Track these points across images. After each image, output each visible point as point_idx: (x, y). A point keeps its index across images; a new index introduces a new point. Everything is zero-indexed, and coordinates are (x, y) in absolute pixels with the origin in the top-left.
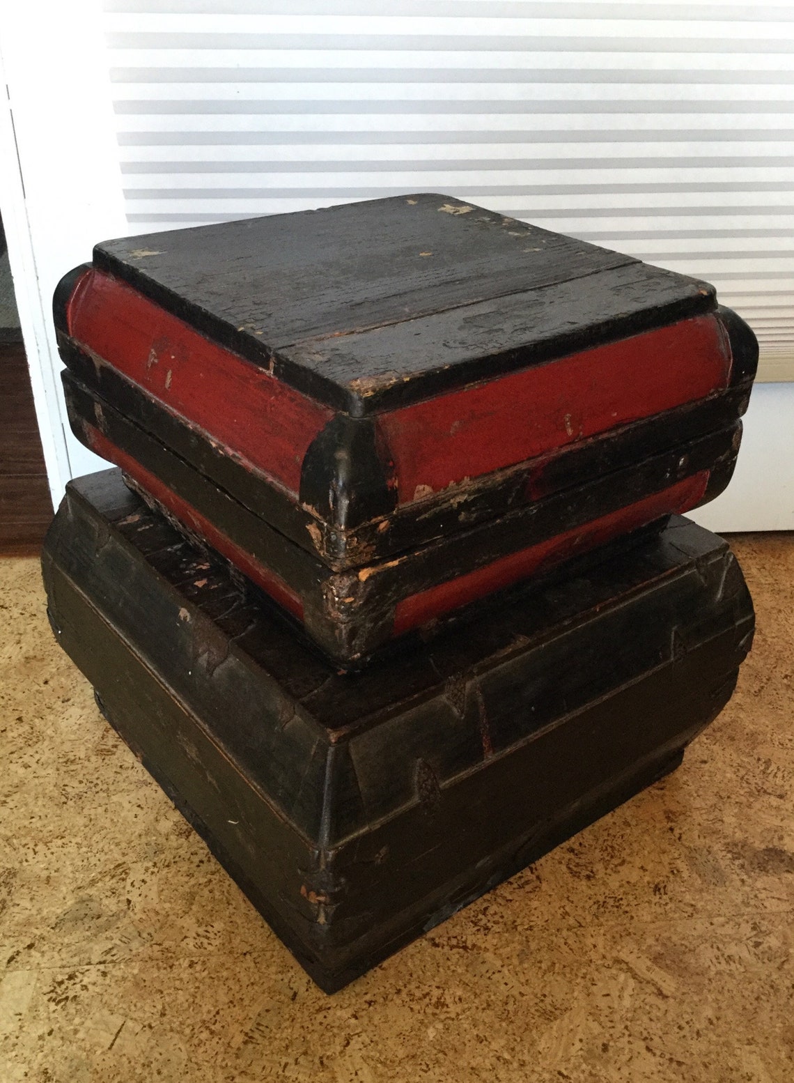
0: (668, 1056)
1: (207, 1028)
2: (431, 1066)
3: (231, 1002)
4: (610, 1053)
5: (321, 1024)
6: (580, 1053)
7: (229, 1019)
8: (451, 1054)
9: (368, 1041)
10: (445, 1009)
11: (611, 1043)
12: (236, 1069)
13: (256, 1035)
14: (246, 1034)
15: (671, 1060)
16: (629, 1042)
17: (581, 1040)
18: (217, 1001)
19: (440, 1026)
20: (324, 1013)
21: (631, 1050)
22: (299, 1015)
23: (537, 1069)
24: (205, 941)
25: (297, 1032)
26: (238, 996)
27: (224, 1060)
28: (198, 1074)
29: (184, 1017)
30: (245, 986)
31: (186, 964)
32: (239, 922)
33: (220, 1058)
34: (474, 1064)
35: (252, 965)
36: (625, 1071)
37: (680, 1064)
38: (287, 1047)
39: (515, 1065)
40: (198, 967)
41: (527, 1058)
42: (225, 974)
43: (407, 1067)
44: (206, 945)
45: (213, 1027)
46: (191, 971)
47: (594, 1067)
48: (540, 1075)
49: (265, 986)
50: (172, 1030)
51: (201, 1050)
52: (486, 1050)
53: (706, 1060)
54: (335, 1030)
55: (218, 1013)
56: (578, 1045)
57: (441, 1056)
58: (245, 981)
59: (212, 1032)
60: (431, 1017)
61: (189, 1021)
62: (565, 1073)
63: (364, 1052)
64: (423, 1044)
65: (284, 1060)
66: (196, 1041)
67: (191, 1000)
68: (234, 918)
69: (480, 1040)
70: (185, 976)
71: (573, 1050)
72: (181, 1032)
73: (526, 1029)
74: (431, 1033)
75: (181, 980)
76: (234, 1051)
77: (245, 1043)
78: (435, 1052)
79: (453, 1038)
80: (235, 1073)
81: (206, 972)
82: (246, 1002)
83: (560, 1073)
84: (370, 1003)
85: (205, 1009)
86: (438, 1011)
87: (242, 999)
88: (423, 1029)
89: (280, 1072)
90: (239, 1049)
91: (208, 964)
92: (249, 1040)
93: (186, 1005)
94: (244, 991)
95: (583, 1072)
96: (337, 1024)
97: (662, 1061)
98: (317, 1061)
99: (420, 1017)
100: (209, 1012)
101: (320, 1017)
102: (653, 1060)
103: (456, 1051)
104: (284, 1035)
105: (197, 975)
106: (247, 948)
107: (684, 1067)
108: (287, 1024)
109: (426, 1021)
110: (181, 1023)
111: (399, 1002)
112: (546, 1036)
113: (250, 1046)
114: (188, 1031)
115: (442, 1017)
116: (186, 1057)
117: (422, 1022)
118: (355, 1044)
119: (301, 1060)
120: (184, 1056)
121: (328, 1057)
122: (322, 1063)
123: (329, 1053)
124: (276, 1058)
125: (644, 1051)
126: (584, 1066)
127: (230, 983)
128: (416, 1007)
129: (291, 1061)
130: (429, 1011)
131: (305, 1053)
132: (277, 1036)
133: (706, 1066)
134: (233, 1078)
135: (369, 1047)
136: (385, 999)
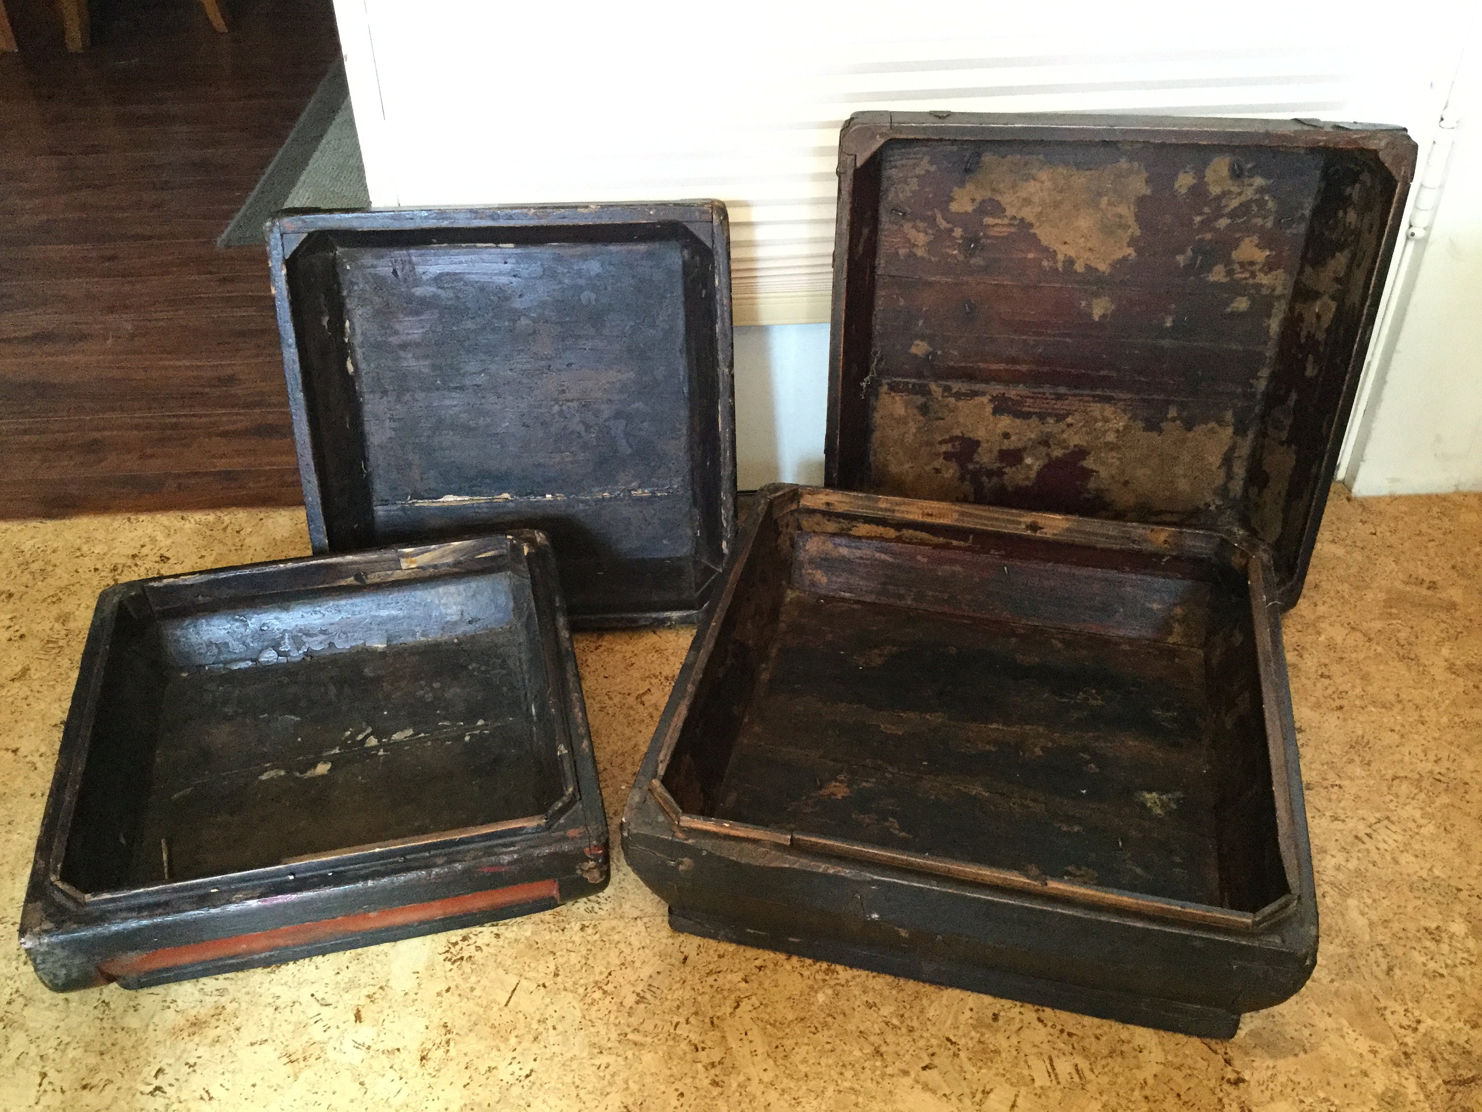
0: (1059, 1027)
1: (600, 988)
2: (820, 1029)
3: (623, 964)
4: (1001, 1022)
5: (711, 986)
6: (970, 1021)
7: (621, 980)
8: (840, 1018)
9: (757, 1004)
10: (835, 975)
11: (1002, 1014)
12: (628, 1026)
13: (648, 995)
14: (638, 995)
15: (1062, 1031)
16: (1020, 1013)
17: (971, 1010)
18: (608, 963)
19: (830, 992)
20: (714, 976)
21: (1022, 1021)
22: (689, 977)
23: (925, 1034)
24: (596, 906)
25: (688, 994)
26: (629, 959)
27: (616, 1018)
28: (592, 1030)
29: (577, 977)
30: (636, 950)
31: (577, 927)
32: (629, 887)
33: (612, 1016)
34: (862, 1028)
35: (643, 929)
36: (1014, 1040)
37: (1070, 1035)
38: (678, 1007)
39: (904, 1030)
40: (590, 931)
41: (915, 1024)
42: (616, 937)
43: (796, 1029)
44: (596, 909)
45: (605, 988)
46: (581, 934)
47: (983, 1035)
48: (928, 1040)
49: (656, 950)
50: (565, 990)
51: (595, 1008)
52: (875, 1015)
53: (1098, 1032)
54: (726, 993)
55: (610, 974)
56: (968, 1013)
57: (829, 1019)
58: (636, 944)
59: (605, 992)
60: (821, 984)
61: (582, 982)
62: (954, 1040)
63: (754, 1014)
64: (813, 1008)
65: (676, 1019)
66: (589, 1000)
67: (584, 961)
68: (623, 884)
69: (869, 1006)
70: (577, 939)
71: (962, 1018)
72: (575, 991)
73: (916, 998)
74: (821, 998)
75: (574, 942)
76: (627, 1009)
77: (637, 1003)
78: (823, 1015)
79: (842, 1004)
80: (628, 1030)
81: (597, 936)
82: (638, 964)
83: (948, 1039)
84: (760, 968)
85: (597, 970)
86: (827, 978)
87: (633, 962)
88: (813, 994)
89: (672, 1031)
90: (631, 1008)
91: (599, 928)
92: (641, 999)
93: (578, 967)
94: (636, 954)
95: (972, 1038)
96: (727, 987)
97: (1052, 1031)
98: (707, 1020)
99: (810, 982)
100: (601, 973)
101: (710, 980)
102: (1044, 1031)
103: (844, 1014)
104: (675, 996)
105: (589, 938)
106: (636, 913)
107: (1075, 1038)
108: (678, 985)
109: (816, 987)
110: (575, 983)
111: (788, 967)
112: (936, 1004)
113: (642, 1006)
114: (581, 991)
115: (832, 983)
116: (580, 1015)
117: (811, 987)
118: (745, 1006)
119: (692, 1020)
120: (578, 1013)
121: (718, 1018)
122: (712, 1023)
123: (718, 1014)
124: (667, 1017)
125: (1036, 1023)
126: (973, 1034)
127: (622, 946)
128: (806, 973)
129: (682, 1020)
130: (819, 977)
131: (696, 1013)
132: (669, 997)
133: (1097, 1038)
134: (626, 1035)
135: (760, 1010)
136: (775, 965)
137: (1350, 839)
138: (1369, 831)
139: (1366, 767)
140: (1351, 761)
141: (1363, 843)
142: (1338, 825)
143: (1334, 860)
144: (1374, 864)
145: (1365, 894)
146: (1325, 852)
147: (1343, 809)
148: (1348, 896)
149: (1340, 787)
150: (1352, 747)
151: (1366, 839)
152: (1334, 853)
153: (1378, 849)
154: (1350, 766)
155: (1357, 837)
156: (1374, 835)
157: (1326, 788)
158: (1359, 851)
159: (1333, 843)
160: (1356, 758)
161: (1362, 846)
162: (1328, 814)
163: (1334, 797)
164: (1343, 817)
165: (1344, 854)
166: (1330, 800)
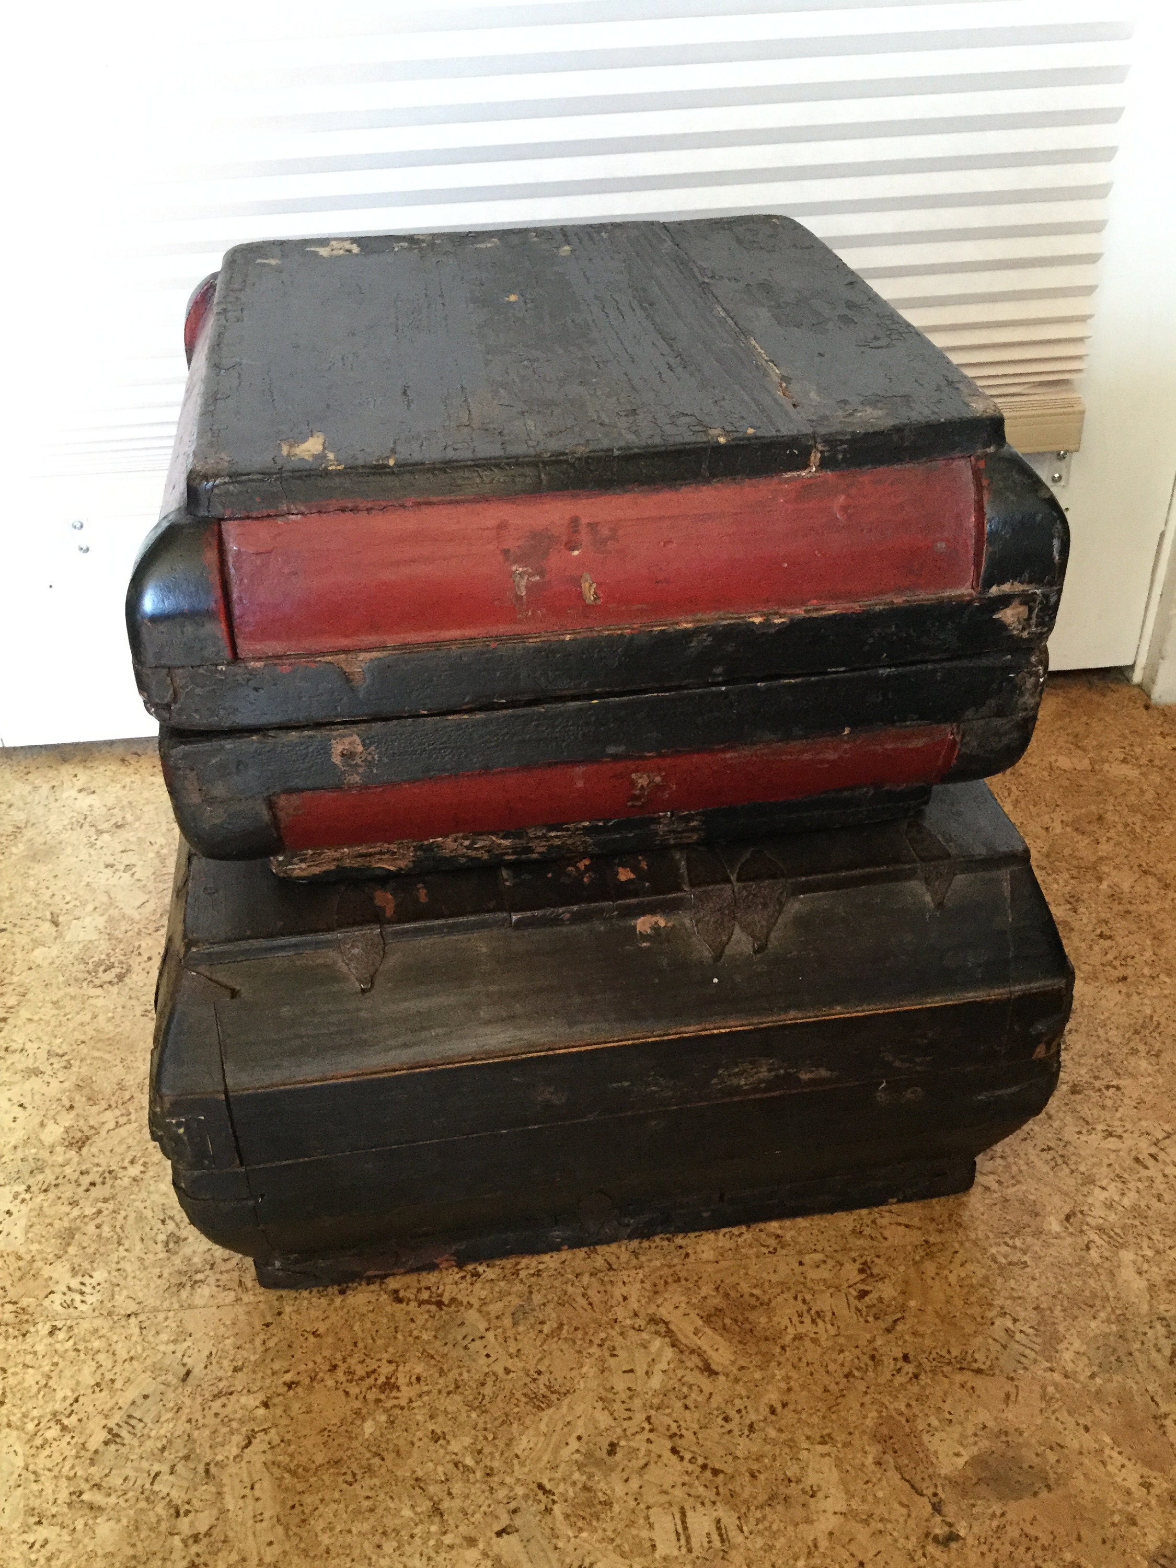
0: (700, 1461)
1: (58, 1422)
2: (358, 1477)
3: (98, 1385)
4: (618, 1457)
5: (216, 1415)
6: (577, 1456)
7: (90, 1409)
8: (390, 1457)
9: (277, 1440)
10: (394, 1393)
11: (623, 1443)
12: (87, 1480)
13: (124, 1433)
14: (110, 1431)
15: (704, 1467)
16: (649, 1441)
17: (579, 1438)
18: (78, 1383)
19: (383, 1418)
20: (223, 1400)
21: (649, 1453)
22: (188, 1402)
23: (508, 1480)
24: (78, 1298)
25: (182, 1427)
26: (108, 1376)
27: (73, 1467)
28: (35, 1487)
29: (30, 1405)
30: (120, 1361)
31: (44, 1329)
32: (129, 1269)
33: (68, 1464)
34: (420, 1473)
35: (137, 1330)
36: (634, 1484)
37: (716, 1472)
38: (163, 1449)
39: (479, 1474)
40: (61, 1335)
41: (496, 1464)
42: (97, 1344)
43: (325, 1477)
44: (77, 1303)
45: (66, 1421)
46: (50, 1340)
47: (591, 1476)
48: (511, 1489)
49: (148, 1362)
50: (9, 1425)
51: (47, 1452)
52: (442, 1451)
53: (755, 1466)
54: (235, 1425)
55: (76, 1400)
56: (574, 1445)
57: (376, 1461)
58: (122, 1354)
59: (64, 1428)
60: (372, 1406)
61: (35, 1413)
62: (548, 1487)
63: (269, 1457)
64: (355, 1444)
65: (156, 1468)
66: (38, 1441)
67: (43, 1382)
68: (122, 1265)
69: (436, 1438)
70: (40, 1348)
71: (565, 1453)
72: (21, 1428)
73: (503, 1422)
74: (369, 1428)
75: (35, 1353)
76: (89, 1455)
77: (106, 1443)
78: (368, 1455)
79: (398, 1437)
80: (85, 1486)
81: (71, 1342)
82: (118, 1385)
83: (540, 1486)
84: (290, 1386)
85: (59, 1395)
86: (383, 1397)
87: (113, 1381)
88: (358, 1422)
89: (147, 1486)
90: (96, 1452)
91: (76, 1331)
92: (113, 1437)
93: (34, 1390)
94: (117, 1369)
95: (574, 1483)
96: (238, 1416)
97: (690, 1467)
98: (201, 1469)
99: (357, 1404)
100: (65, 1399)
101: (216, 1405)
102: (679, 1466)
103: (398, 1453)
104: (162, 1432)
105: (58, 1346)
106: (132, 1307)
107: (721, 1476)
108: (170, 1415)
109: (364, 1411)
110: (25, 1416)
111: (330, 1383)
112: (531, 1431)
113: (113, 1447)
114: (30, 1427)
115: (389, 1404)
116: (22, 1464)
117: (357, 1413)
118: (259, 1444)
119: (180, 1468)
120: (20, 1462)
121: (217, 1464)
122: (207, 1471)
123: (219, 1458)
124: (145, 1464)
125: (667, 1454)
126: (576, 1476)
127: (101, 1357)
128: (354, 1390)
129: (165, 1468)
130: (371, 1396)
131: (187, 1458)
132: (153, 1434)
133: (753, 1476)
134: (81, 1493)
135: (278, 1450)
136: (312, 1379)
137: (1129, 1162)
138: (1154, 1150)
139: (1153, 1060)
140: (1134, 1052)
141: (1146, 1168)
142: (1112, 1143)
143: (1105, 1194)
144: (1159, 1198)
145: (1145, 1243)
146: (1093, 1182)
147: (1121, 1120)
148: (1122, 1246)
149: (1118, 1088)
150: (1136, 1032)
151: (1150, 1162)
152: (1104, 1184)
153: (1165, 1176)
154: (1132, 1060)
155: (1137, 1160)
156: (1162, 1156)
157: (1100, 1090)
158: (1140, 1180)
159: (1105, 1169)
160: (1142, 1048)
161: (1144, 1173)
162: (1100, 1127)
163: (1109, 1103)
164: (1120, 1131)
165: (1120, 1185)
166: (1103, 1107)
